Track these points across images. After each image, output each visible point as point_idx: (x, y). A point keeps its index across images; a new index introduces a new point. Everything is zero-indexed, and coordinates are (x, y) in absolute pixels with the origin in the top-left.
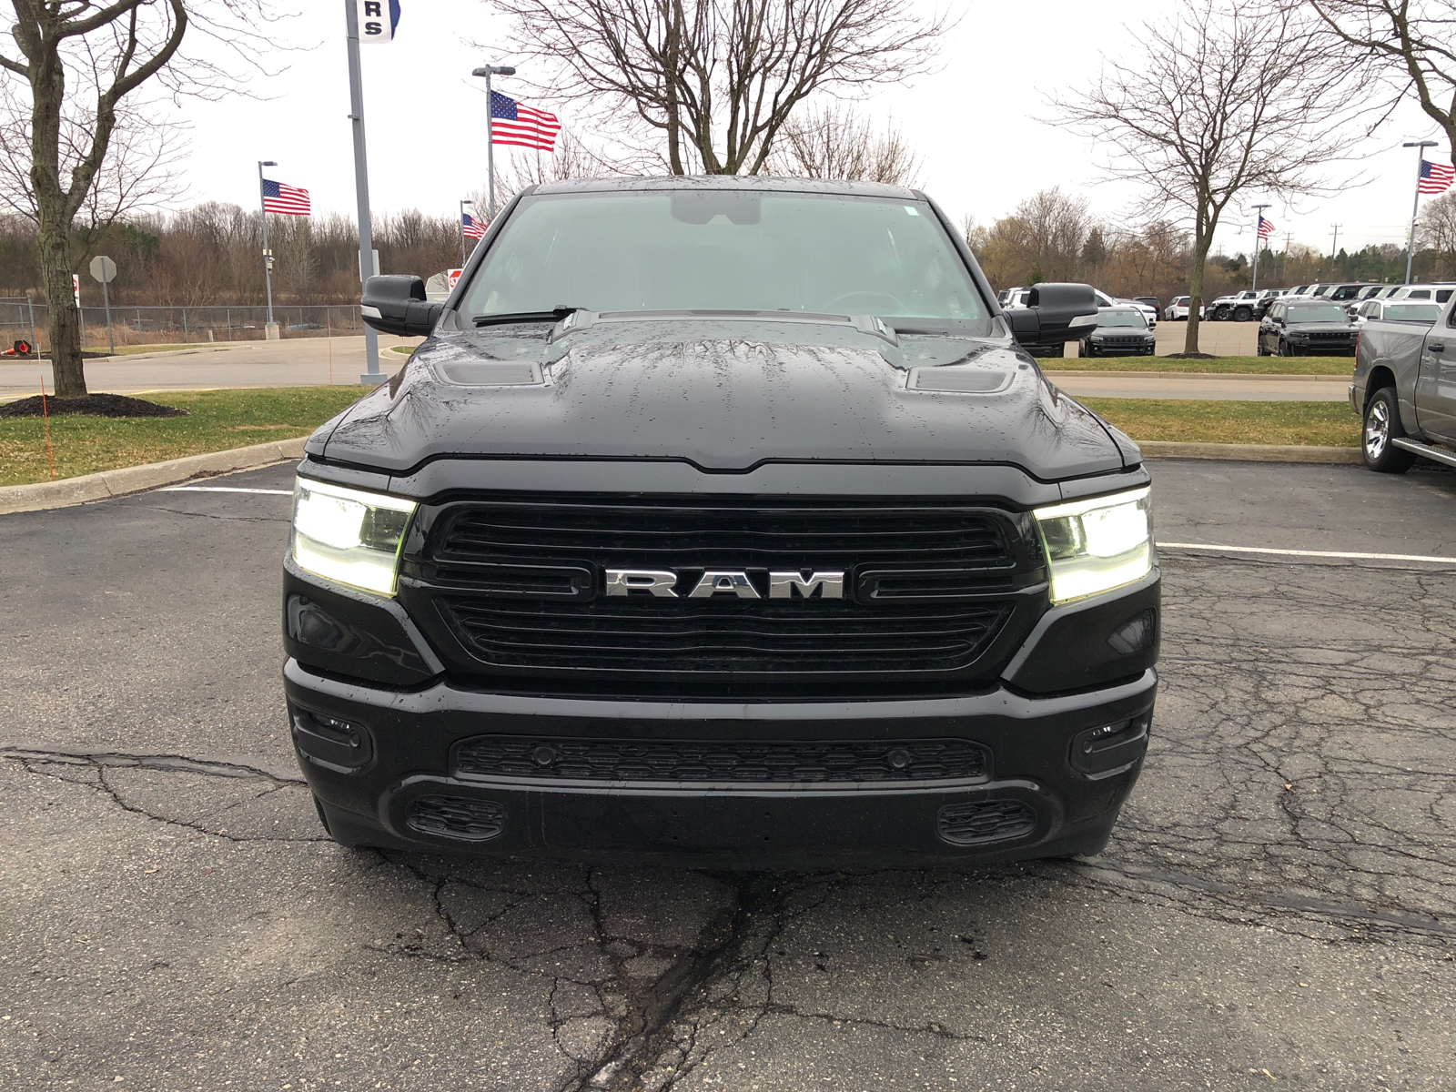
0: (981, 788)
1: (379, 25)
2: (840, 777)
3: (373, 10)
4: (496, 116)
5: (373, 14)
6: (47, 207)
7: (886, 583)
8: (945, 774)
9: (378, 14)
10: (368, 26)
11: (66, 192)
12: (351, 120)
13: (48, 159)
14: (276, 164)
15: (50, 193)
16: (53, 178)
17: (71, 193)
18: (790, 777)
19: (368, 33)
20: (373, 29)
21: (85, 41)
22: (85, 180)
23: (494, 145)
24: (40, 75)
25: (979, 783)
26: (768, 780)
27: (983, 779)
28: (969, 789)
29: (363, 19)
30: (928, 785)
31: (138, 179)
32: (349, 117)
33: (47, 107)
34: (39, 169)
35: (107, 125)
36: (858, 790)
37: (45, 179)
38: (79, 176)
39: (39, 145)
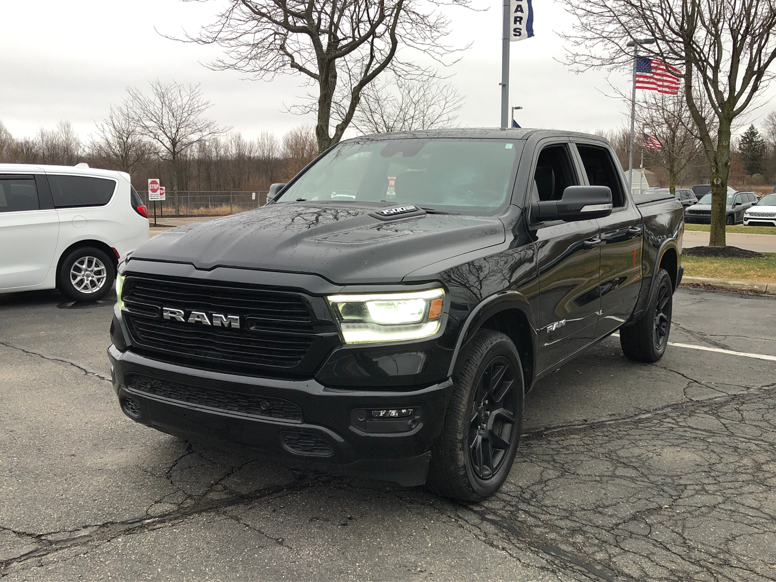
0: (298, 426)
1: (521, 29)
2: (244, 410)
3: (518, 21)
4: (639, 71)
5: (518, 23)
6: (321, 145)
7: (259, 324)
8: (286, 417)
9: (520, 24)
10: (515, 30)
11: (332, 137)
12: (501, 86)
13: (324, 121)
14: (522, 108)
15: (323, 138)
16: (325, 130)
17: (333, 138)
18: (225, 407)
19: (515, 35)
20: (518, 33)
21: (345, 60)
22: (341, 131)
23: (636, 89)
24: (323, 80)
25: (297, 423)
26: (218, 407)
27: (299, 422)
28: (292, 425)
29: (513, 26)
30: (275, 420)
31: (432, 123)
32: (500, 84)
33: (325, 95)
34: (319, 126)
35: (355, 101)
36: (247, 417)
37: (321, 131)
38: (339, 129)
39: (321, 114)
